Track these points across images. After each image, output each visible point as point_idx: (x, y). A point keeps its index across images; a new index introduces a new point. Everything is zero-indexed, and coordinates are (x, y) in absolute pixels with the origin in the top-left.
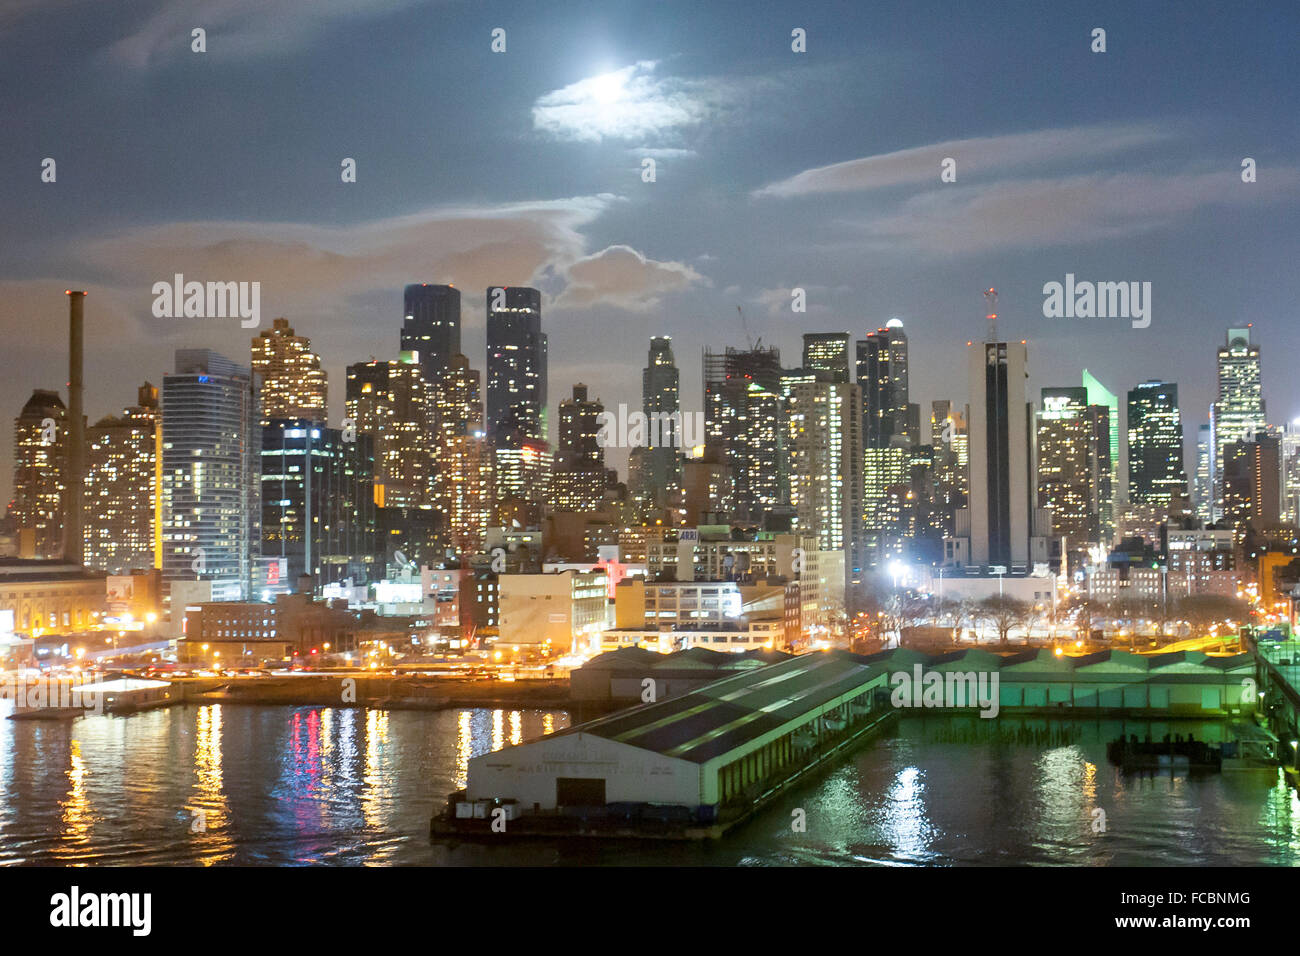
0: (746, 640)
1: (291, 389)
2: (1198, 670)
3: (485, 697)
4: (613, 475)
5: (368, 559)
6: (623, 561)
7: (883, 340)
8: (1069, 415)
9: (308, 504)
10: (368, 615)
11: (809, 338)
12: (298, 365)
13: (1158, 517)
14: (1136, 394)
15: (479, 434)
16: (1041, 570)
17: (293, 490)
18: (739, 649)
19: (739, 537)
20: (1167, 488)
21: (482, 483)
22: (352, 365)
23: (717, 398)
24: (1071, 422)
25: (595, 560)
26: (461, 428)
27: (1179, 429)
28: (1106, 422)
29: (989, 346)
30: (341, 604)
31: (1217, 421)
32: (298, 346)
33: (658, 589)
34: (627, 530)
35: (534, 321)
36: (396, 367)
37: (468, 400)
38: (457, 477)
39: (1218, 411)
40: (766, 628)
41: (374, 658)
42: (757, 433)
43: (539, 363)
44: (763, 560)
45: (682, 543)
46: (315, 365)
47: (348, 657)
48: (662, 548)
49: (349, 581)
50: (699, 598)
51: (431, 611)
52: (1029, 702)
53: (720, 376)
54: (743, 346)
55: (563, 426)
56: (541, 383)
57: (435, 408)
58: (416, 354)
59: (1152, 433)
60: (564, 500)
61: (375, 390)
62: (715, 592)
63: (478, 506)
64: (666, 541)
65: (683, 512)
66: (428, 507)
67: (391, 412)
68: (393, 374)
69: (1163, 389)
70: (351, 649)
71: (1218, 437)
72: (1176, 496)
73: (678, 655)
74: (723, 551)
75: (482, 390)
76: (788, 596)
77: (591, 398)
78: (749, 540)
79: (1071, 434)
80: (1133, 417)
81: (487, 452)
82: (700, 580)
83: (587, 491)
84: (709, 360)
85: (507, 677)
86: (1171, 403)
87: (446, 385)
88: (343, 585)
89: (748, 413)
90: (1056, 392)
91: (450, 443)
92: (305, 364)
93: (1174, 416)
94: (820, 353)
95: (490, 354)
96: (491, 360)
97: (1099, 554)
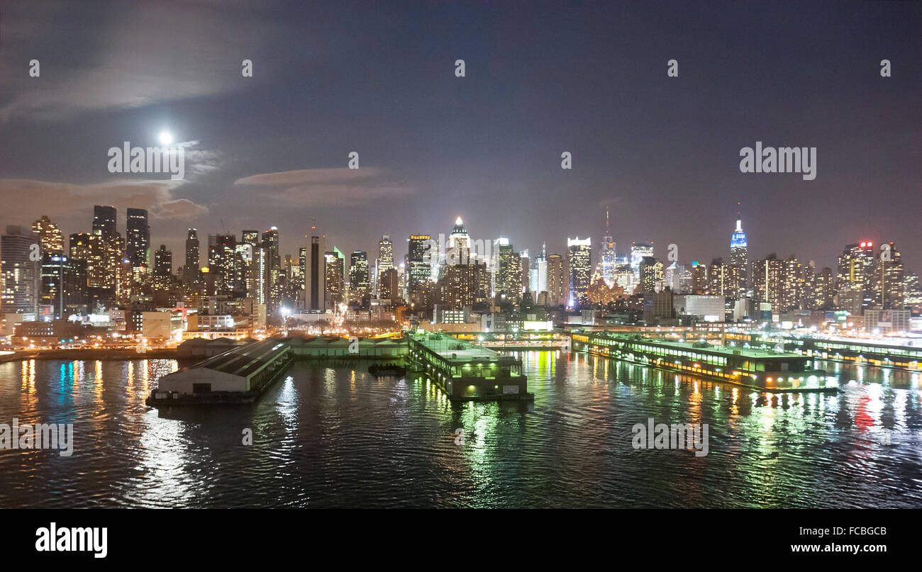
0: (235, 335)
1: (49, 242)
3: (138, 356)
5: (85, 306)
6: (187, 308)
7: (271, 233)
8: (333, 261)
9: (62, 285)
10: (90, 327)
11: (245, 232)
12: (52, 233)
13: (361, 294)
14: (354, 255)
15: (126, 262)
16: (329, 312)
17: (55, 280)
21: (127, 279)
22: (73, 234)
23: (213, 251)
24: (333, 263)
25: (176, 307)
26: (118, 259)
27: (367, 267)
29: (313, 237)
30: (78, 322)
32: (52, 226)
33: (202, 317)
34: (185, 296)
35: (145, 221)
36: (91, 236)
37: (120, 249)
38: (117, 277)
39: (379, 261)
40: (242, 331)
42: (227, 264)
43: (146, 236)
44: (240, 307)
45: (211, 302)
46: (59, 234)
47: (85, 342)
48: (203, 303)
49: (79, 314)
50: (218, 320)
51: (113, 325)
52: (337, 354)
53: (214, 244)
54: (222, 233)
55: (156, 259)
56: (147, 244)
57: (108, 251)
58: (100, 231)
59: (359, 268)
60: (157, 286)
61: (83, 244)
62: (223, 318)
63: (126, 287)
65: (205, 291)
66: (106, 287)
67: (90, 252)
68: (90, 239)
69: (362, 254)
70: (85, 339)
71: (378, 270)
72: (367, 288)
74: (226, 304)
75: (126, 245)
76: (249, 320)
77: (167, 250)
78: (235, 301)
81: (130, 268)
82: (217, 314)
84: (210, 238)
86: (365, 258)
87: (111, 243)
88: (77, 316)
89: (224, 257)
90: (328, 253)
91: (114, 264)
92: (55, 233)
93: (366, 263)
94: (248, 237)
95: (128, 232)
96: (129, 235)
97: (343, 307)
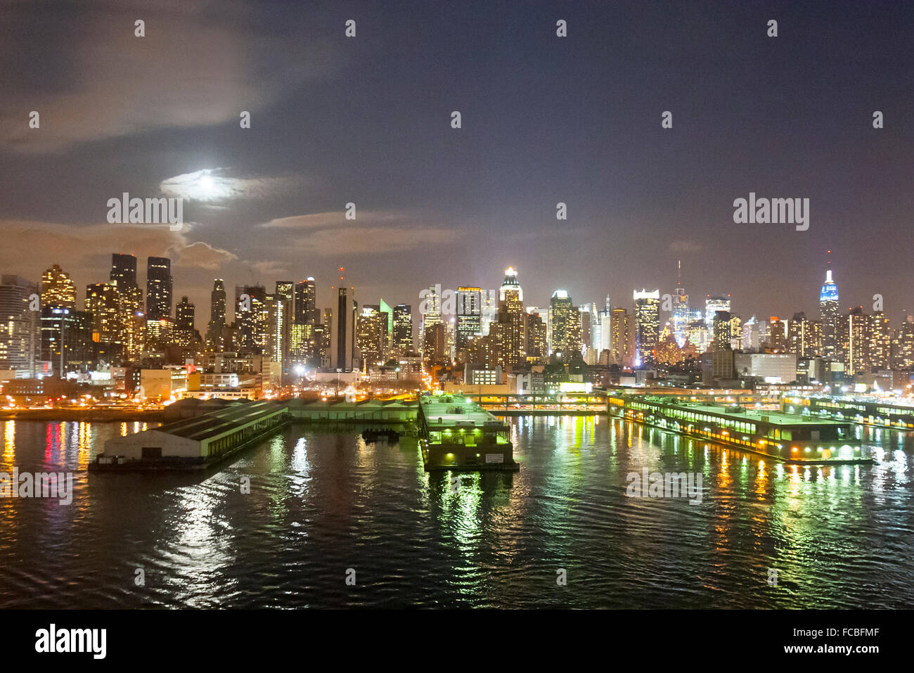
0: (240, 395)
1: (59, 294)
2: (399, 406)
3: (130, 417)
4: (197, 332)
5: (89, 363)
6: (195, 365)
7: (306, 285)
8: (372, 315)
9: (62, 340)
10: (86, 385)
11: (279, 283)
12: (63, 283)
14: (397, 308)
15: (140, 314)
16: (356, 370)
17: (56, 334)
18: (236, 398)
19: (240, 357)
20: (406, 342)
21: (141, 334)
22: (89, 284)
24: (373, 318)
25: (184, 364)
26: (134, 311)
27: (411, 322)
28: (387, 318)
29: (340, 289)
30: (73, 380)
31: (425, 319)
32: (63, 276)
33: (206, 376)
34: (199, 353)
35: (168, 270)
36: (107, 286)
37: (138, 301)
38: (130, 331)
40: (247, 391)
41: (83, 403)
43: (169, 288)
44: (248, 365)
45: (217, 358)
46: (71, 284)
47: (74, 401)
48: (209, 360)
49: (79, 371)
50: (222, 379)
51: (113, 384)
54: (252, 284)
55: (178, 312)
56: (169, 296)
57: (124, 303)
58: (116, 282)
59: (401, 322)
60: (177, 341)
61: (98, 295)
62: (228, 377)
63: (139, 343)
64: (211, 357)
65: (222, 347)
66: (119, 342)
67: (104, 304)
68: (105, 289)
69: (406, 307)
70: (76, 398)
72: (408, 345)
73: (212, 400)
74: (233, 362)
75: (145, 296)
76: (257, 379)
77: (189, 302)
78: (243, 358)
79: (372, 322)
80: (396, 317)
81: (144, 321)
82: (223, 372)
83: (187, 338)
85: (140, 408)
86: (408, 312)
87: (128, 295)
88: (76, 373)
90: (368, 306)
91: (129, 317)
92: (67, 284)
93: (409, 317)
94: (282, 289)
95: (148, 283)
96: (149, 286)
